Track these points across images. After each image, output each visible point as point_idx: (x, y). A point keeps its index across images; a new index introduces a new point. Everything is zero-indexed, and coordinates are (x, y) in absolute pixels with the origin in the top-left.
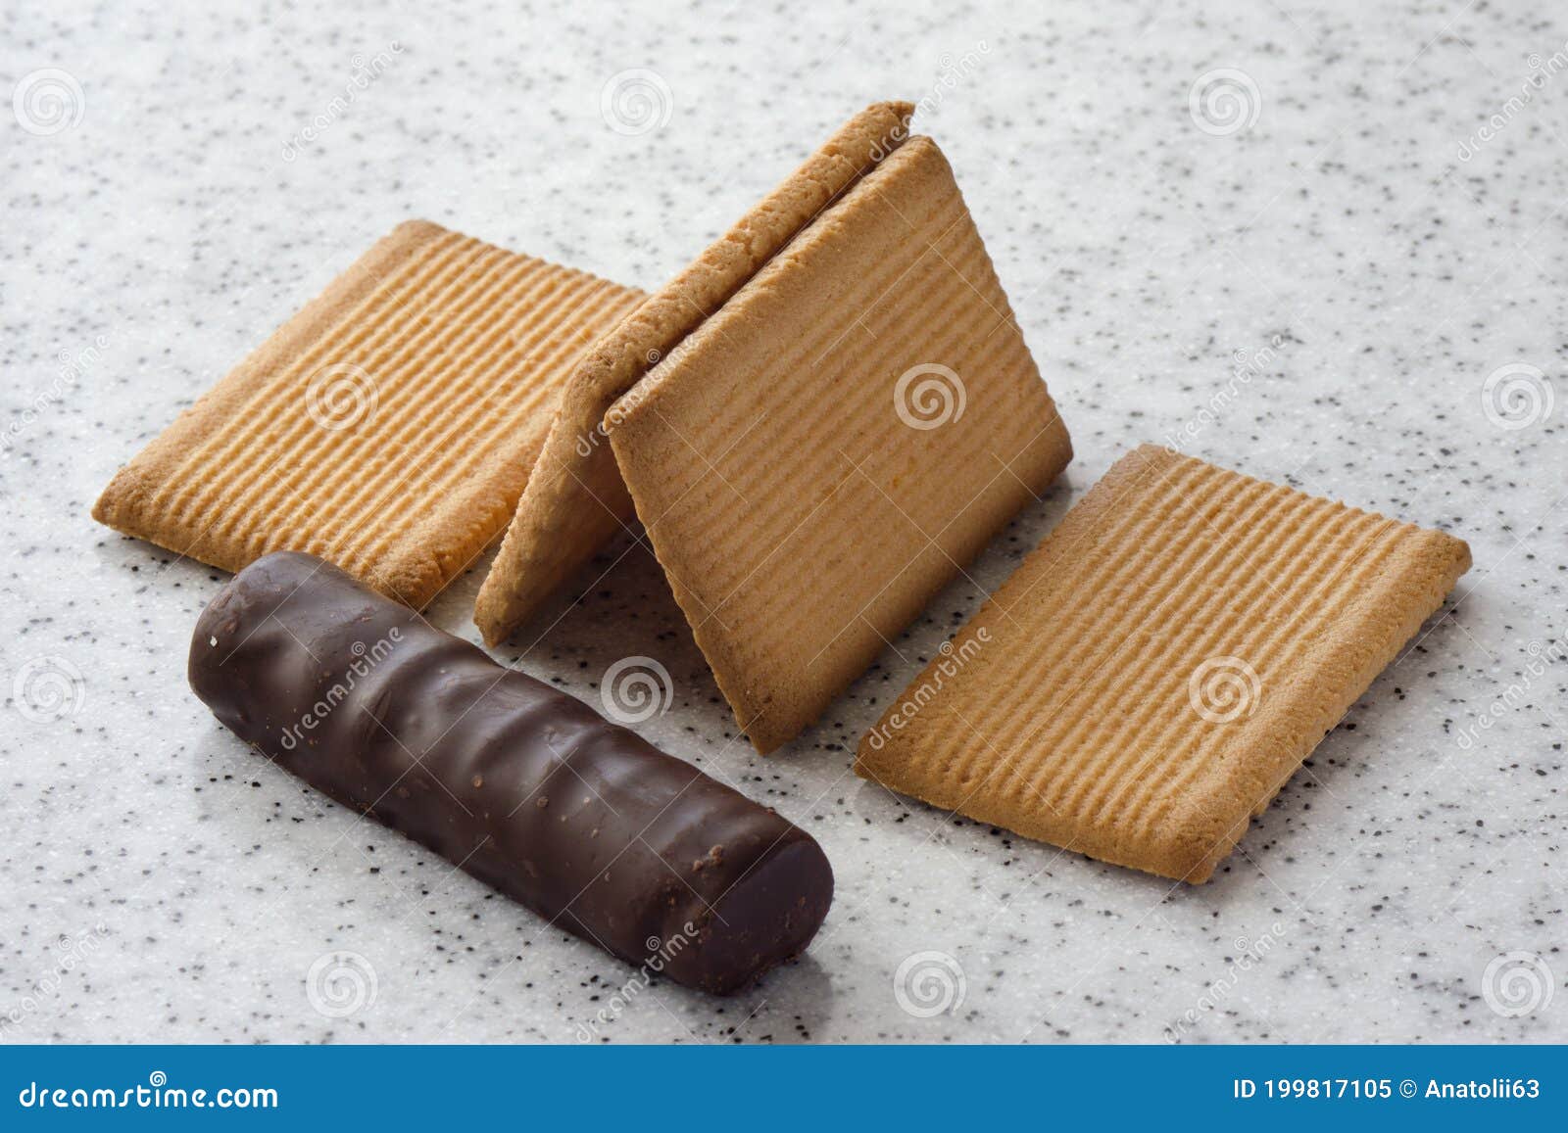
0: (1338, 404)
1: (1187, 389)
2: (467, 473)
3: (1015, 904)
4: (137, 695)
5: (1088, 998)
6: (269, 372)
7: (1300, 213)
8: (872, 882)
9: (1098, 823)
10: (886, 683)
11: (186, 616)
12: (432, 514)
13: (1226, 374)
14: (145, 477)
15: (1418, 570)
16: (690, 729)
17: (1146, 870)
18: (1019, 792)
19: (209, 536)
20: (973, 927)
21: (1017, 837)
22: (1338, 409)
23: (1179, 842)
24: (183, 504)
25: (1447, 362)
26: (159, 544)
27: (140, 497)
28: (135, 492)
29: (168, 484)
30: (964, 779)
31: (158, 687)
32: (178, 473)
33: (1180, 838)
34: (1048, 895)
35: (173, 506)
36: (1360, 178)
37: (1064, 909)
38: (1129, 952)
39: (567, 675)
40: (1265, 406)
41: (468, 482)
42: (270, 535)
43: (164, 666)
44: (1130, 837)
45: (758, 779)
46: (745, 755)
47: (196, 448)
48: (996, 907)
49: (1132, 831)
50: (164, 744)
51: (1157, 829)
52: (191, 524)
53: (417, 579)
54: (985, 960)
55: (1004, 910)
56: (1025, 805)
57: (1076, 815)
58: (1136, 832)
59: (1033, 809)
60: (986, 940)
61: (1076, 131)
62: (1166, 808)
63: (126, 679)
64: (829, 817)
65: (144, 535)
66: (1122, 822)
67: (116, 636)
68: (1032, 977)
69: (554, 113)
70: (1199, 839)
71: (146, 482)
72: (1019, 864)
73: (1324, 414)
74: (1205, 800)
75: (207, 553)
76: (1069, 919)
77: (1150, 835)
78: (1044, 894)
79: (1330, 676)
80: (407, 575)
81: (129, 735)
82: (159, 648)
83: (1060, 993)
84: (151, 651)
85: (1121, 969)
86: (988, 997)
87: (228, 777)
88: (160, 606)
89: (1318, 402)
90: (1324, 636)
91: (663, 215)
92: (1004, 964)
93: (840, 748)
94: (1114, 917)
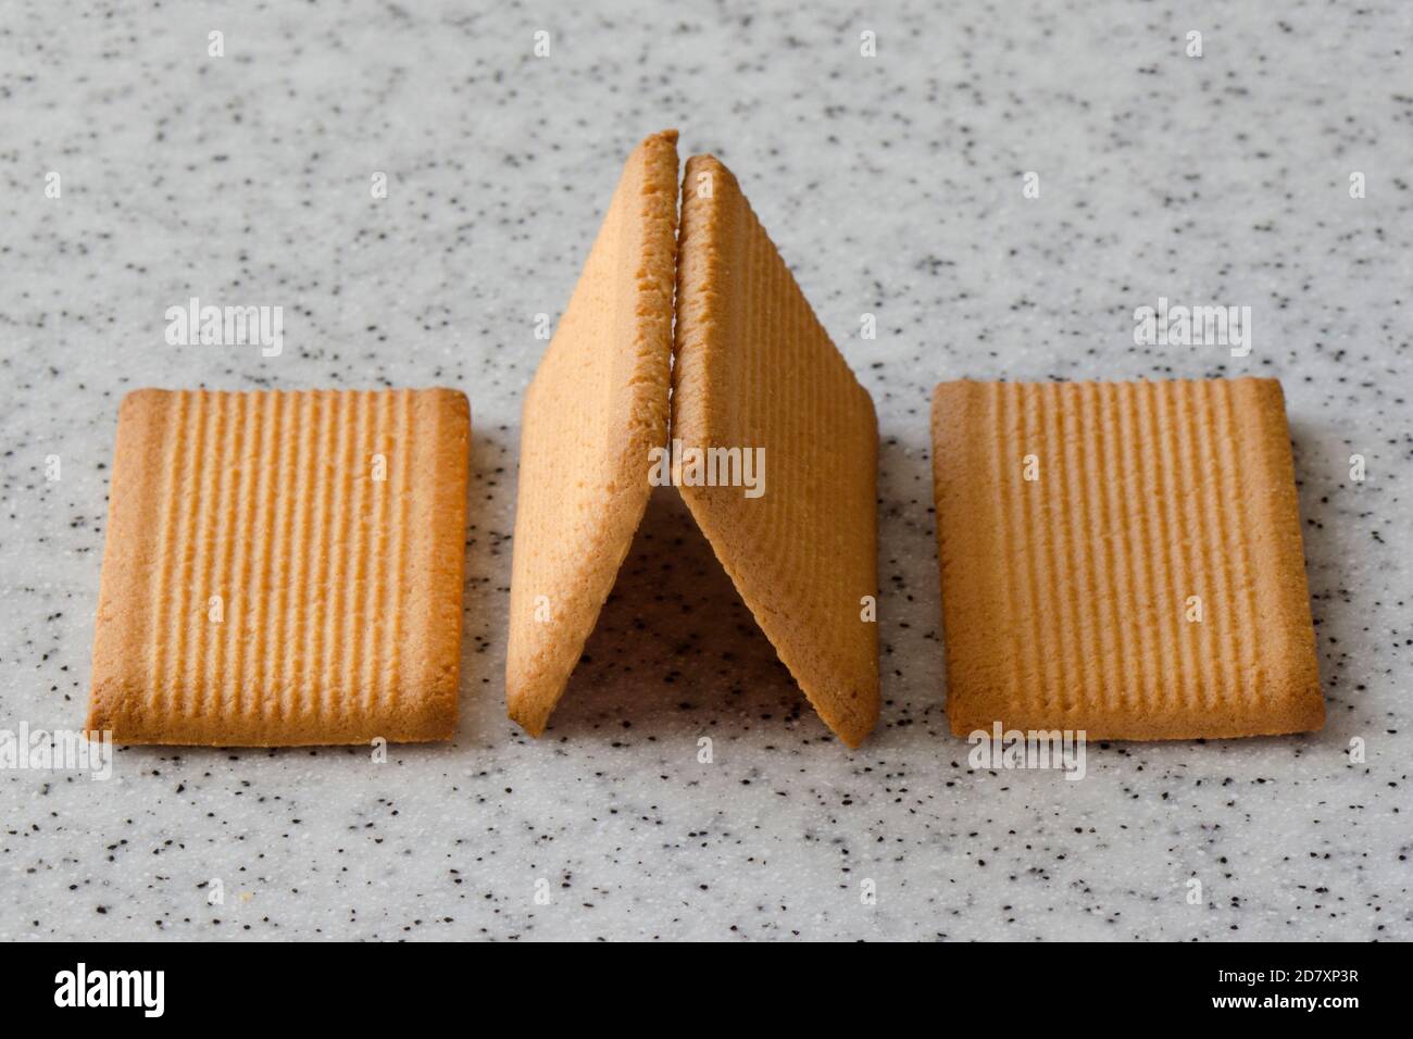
0: (1033, 305)
1: (898, 331)
2: (404, 591)
3: (1179, 799)
4: (268, 878)
5: (1313, 855)
6: (143, 561)
7: (846, 158)
8: (1046, 822)
9: (1210, 706)
10: (893, 654)
11: (241, 797)
12: (407, 634)
13: (917, 310)
14: (127, 685)
15: (1268, 413)
16: (770, 748)
17: (1268, 734)
18: (1124, 701)
19: (221, 719)
20: (1163, 830)
21: (1132, 743)
22: (1036, 309)
23: (1293, 698)
24: (179, 698)
25: (1085, 243)
26: (168, 743)
27: (134, 705)
28: (126, 701)
29: (152, 684)
30: (1066, 707)
31: (279, 867)
32: (153, 672)
33: (1293, 694)
34: (1199, 783)
35: (171, 703)
36: (867, 114)
37: (1224, 789)
38: (1309, 806)
39: (623, 737)
40: (976, 327)
41: (412, 597)
42: (281, 701)
43: (266, 847)
44: (1245, 709)
45: (868, 770)
46: (839, 753)
47: (145, 646)
48: (1167, 807)
49: (1245, 703)
50: (332, 913)
51: (1267, 693)
52: (198, 714)
53: (447, 695)
54: (1201, 853)
55: (1175, 807)
56: (1136, 711)
57: (1186, 705)
58: (1249, 702)
59: (1144, 712)
60: (1186, 837)
61: (594, 146)
62: (1261, 674)
63: (243, 869)
64: (958, 782)
65: (150, 739)
66: (1232, 699)
67: (198, 835)
68: (1252, 853)
69: (130, 266)
70: (1308, 690)
71: (131, 689)
72: (1151, 765)
73: (1028, 317)
74: (1286, 657)
75: (224, 735)
76: (1234, 796)
77: (1263, 701)
78: (1195, 783)
79: (1284, 522)
80: (437, 693)
81: (295, 916)
82: (246, 833)
83: (1286, 859)
84: (242, 838)
85: (1316, 822)
86: (1232, 881)
87: (417, 922)
88: (210, 798)
89: (1014, 308)
90: (1247, 493)
91: (313, 325)
92: (1221, 850)
93: (910, 722)
94: (1268, 782)
